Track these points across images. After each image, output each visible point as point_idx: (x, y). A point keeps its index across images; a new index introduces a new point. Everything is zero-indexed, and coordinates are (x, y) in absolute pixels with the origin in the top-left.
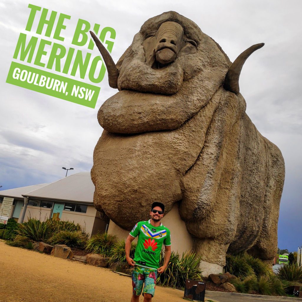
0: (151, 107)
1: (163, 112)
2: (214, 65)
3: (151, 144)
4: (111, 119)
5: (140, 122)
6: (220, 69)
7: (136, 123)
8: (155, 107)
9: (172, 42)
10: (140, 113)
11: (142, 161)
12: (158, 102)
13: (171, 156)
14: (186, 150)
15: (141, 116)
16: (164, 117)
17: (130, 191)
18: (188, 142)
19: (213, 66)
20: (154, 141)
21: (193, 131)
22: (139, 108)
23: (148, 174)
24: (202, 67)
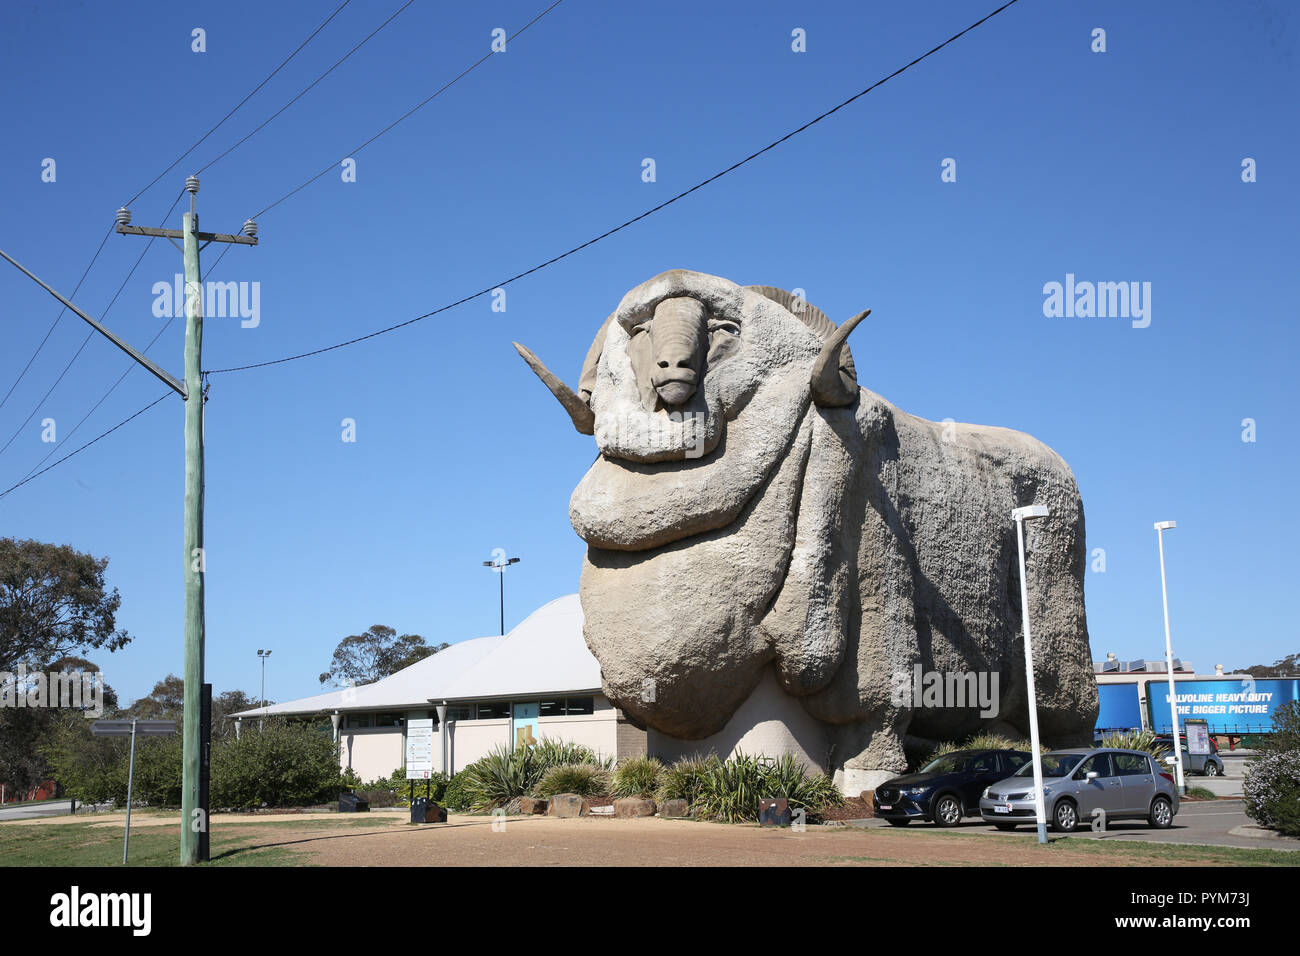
0: (668, 498)
1: (694, 503)
2: (784, 361)
3: (686, 567)
4: (600, 530)
5: (654, 528)
6: (800, 365)
7: (647, 531)
8: (677, 496)
9: (681, 365)
10: (651, 513)
11: (675, 607)
12: (680, 485)
13: (728, 583)
14: (756, 565)
15: (653, 517)
16: (698, 511)
17: (665, 669)
18: (758, 546)
19: (785, 364)
20: (691, 560)
21: (765, 521)
22: (648, 501)
23: (691, 629)
24: (759, 378)
